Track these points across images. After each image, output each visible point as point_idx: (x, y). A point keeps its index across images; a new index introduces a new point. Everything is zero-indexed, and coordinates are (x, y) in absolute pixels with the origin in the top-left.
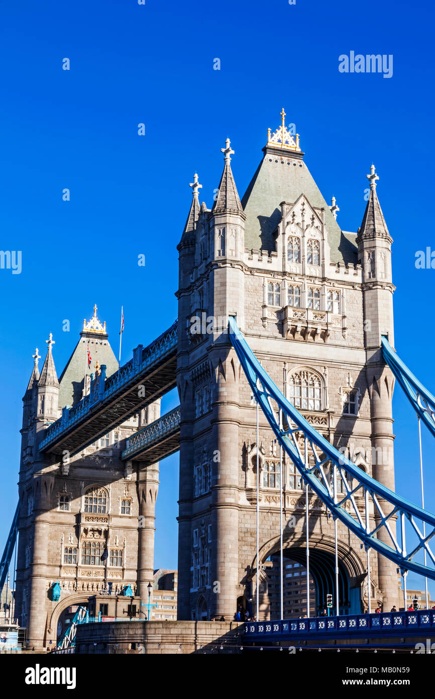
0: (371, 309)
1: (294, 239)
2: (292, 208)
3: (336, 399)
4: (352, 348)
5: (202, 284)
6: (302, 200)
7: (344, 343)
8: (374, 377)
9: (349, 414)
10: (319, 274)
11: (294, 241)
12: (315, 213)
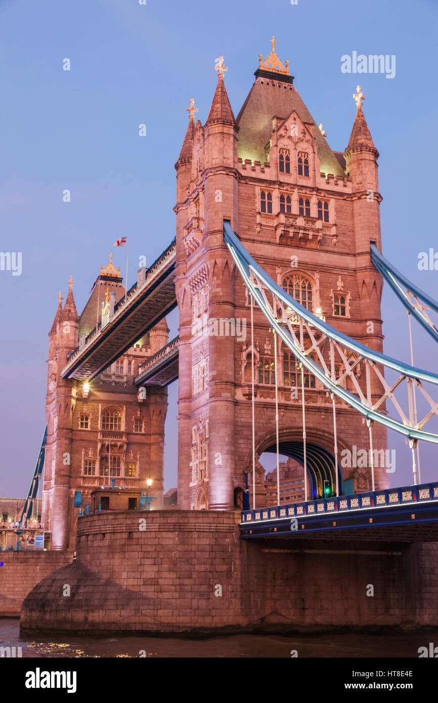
0: (359, 218)
1: (284, 151)
2: (284, 123)
3: (327, 301)
4: (342, 254)
5: (198, 195)
6: (294, 115)
7: (335, 249)
8: (364, 281)
9: (340, 316)
10: (309, 183)
11: (284, 153)
12: (306, 127)
